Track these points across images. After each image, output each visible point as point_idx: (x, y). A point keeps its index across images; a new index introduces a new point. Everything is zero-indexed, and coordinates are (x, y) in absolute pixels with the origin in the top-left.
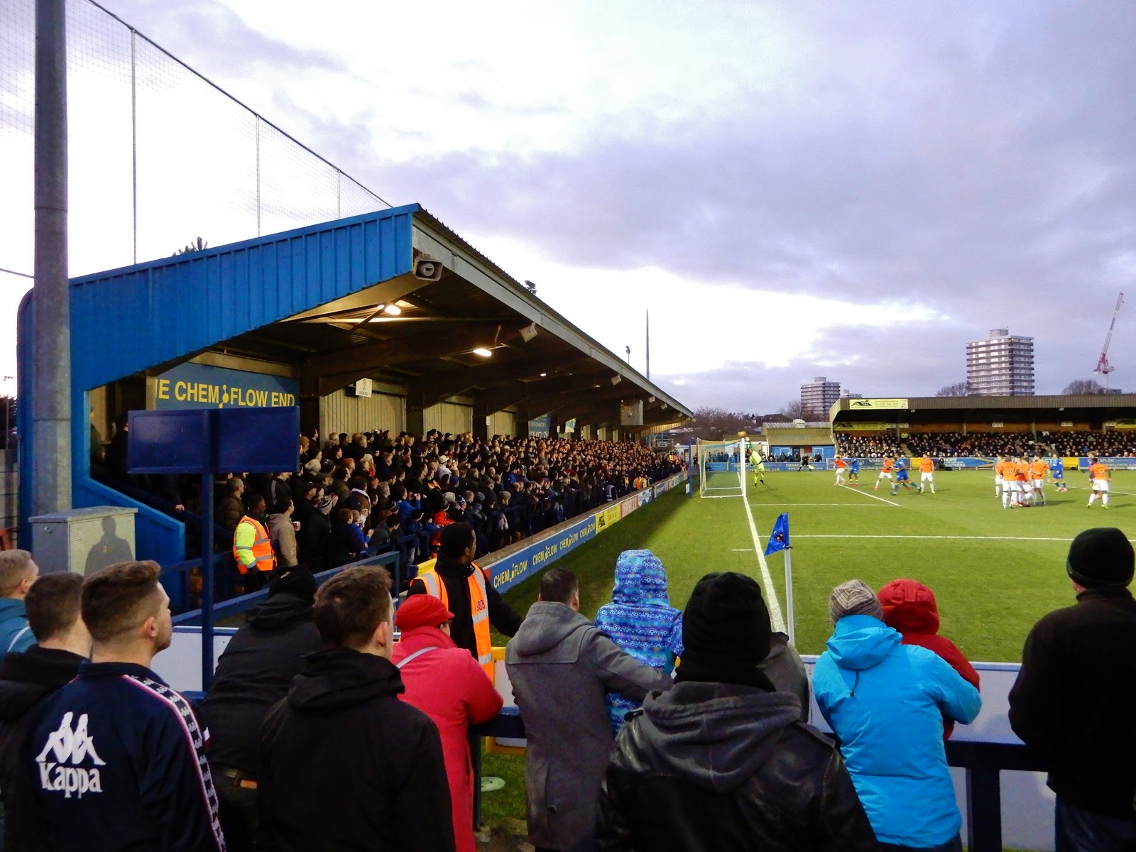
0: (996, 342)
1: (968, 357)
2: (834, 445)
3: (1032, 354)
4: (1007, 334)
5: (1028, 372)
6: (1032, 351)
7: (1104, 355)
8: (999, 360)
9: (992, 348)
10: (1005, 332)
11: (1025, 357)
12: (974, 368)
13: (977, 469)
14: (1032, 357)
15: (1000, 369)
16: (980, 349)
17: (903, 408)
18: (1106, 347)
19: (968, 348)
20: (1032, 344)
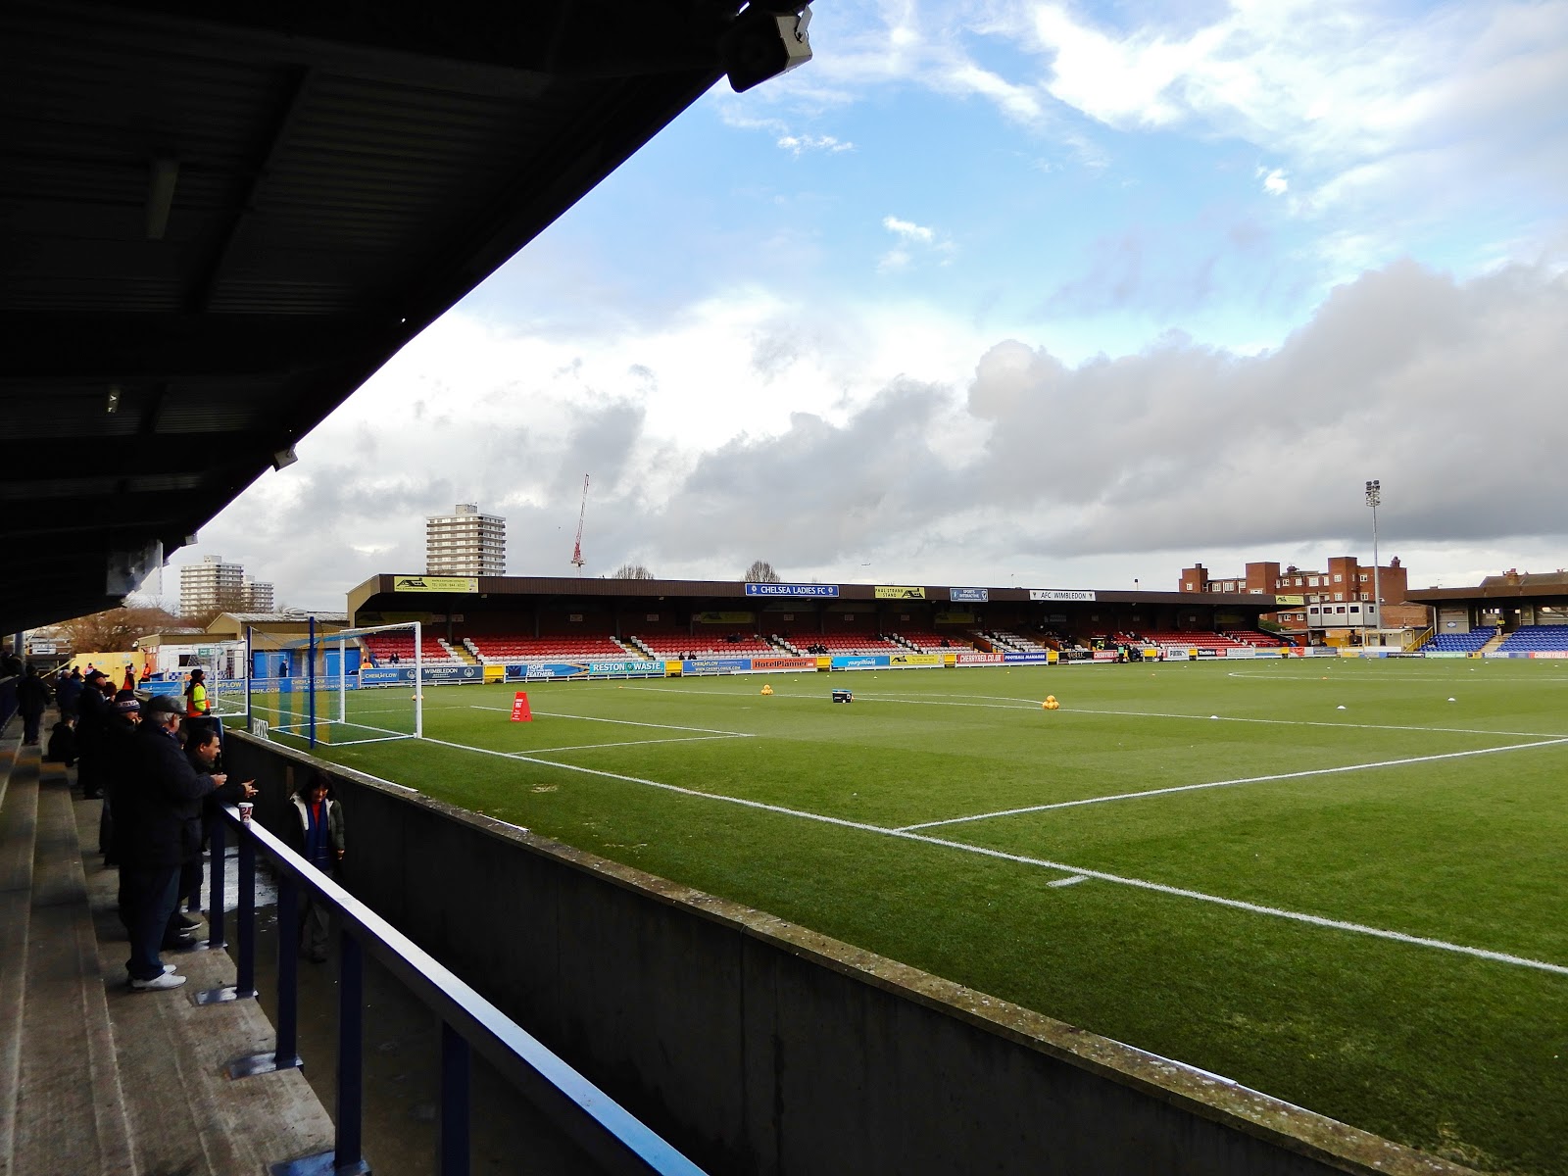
0: (463, 520)
1: (429, 537)
2: (358, 648)
3: (504, 538)
4: (476, 511)
5: (499, 561)
6: (504, 534)
7: (578, 545)
8: (466, 544)
9: (458, 528)
10: (472, 508)
11: (496, 541)
12: (436, 553)
13: (568, 679)
14: (504, 542)
15: (467, 555)
16: (444, 529)
17: (472, 591)
18: (579, 536)
19: (428, 526)
20: (504, 527)
